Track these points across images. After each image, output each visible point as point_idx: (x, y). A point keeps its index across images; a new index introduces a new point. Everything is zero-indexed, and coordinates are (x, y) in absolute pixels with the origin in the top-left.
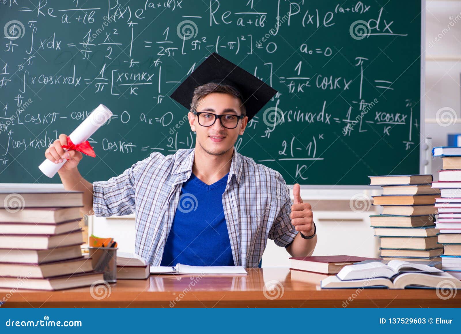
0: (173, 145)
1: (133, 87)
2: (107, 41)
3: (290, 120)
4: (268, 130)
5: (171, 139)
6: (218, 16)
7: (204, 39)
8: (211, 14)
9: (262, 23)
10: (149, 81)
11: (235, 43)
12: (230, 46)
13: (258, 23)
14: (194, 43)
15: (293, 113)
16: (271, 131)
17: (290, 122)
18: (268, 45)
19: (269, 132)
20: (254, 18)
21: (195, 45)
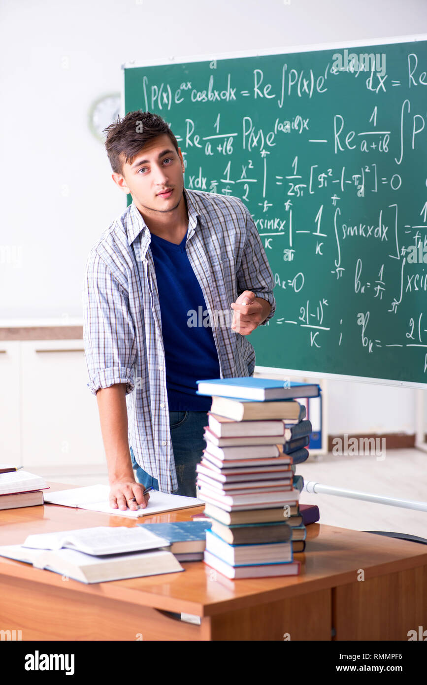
0: (305, 318)
1: (268, 237)
2: (244, 178)
3: (417, 289)
4: (395, 302)
5: (302, 310)
6: (342, 138)
7: (330, 173)
8: (336, 136)
9: (386, 146)
10: (282, 231)
11: (360, 176)
12: (354, 181)
13: (382, 148)
14: (321, 178)
15: (420, 278)
16: (397, 303)
17: (417, 291)
18: (393, 179)
19: (396, 305)
20: (377, 139)
21: (322, 180)
